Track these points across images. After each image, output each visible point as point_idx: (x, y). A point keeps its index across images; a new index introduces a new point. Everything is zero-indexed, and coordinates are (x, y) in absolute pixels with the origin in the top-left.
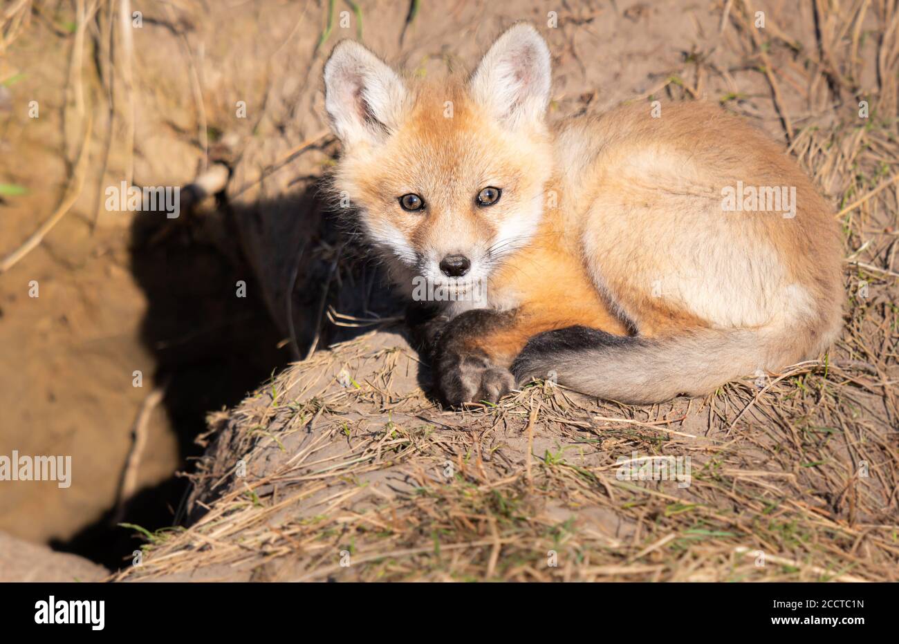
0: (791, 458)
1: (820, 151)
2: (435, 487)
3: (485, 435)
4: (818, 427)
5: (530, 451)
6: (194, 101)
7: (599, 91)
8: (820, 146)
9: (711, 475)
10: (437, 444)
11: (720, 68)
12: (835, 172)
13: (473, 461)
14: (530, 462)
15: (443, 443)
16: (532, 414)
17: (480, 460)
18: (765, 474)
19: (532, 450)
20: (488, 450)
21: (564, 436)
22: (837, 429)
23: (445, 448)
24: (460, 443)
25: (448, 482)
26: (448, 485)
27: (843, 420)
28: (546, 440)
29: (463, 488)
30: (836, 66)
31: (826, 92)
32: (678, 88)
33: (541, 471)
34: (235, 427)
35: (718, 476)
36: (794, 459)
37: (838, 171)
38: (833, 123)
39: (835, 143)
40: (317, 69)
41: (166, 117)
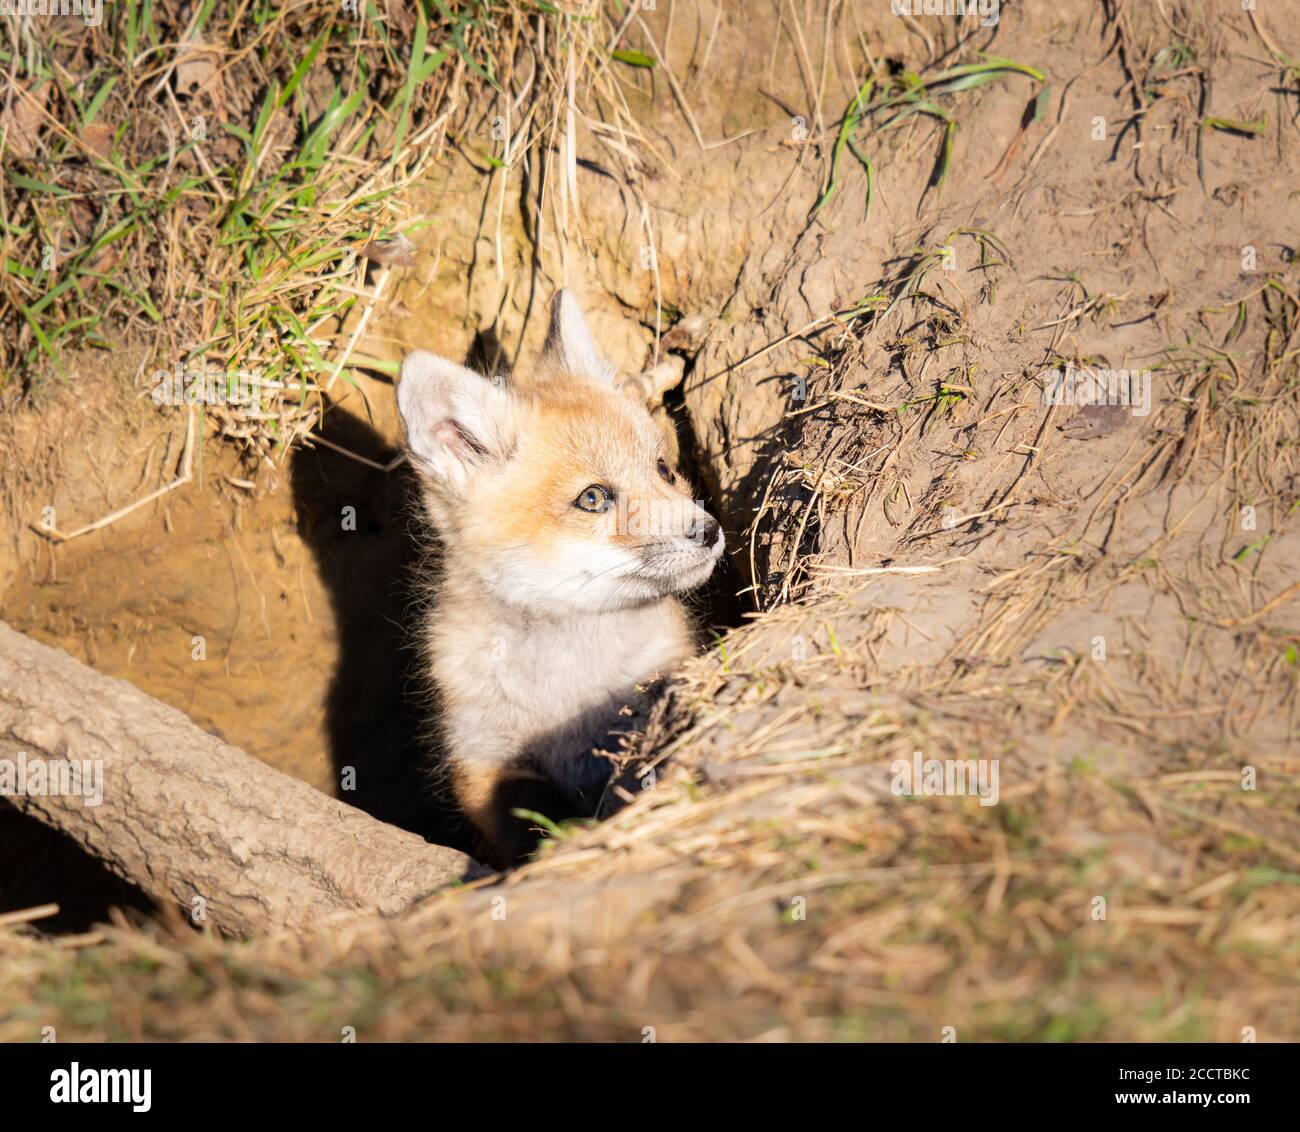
5: (1053, 754)
7: (1175, 293)
14: (1053, 769)
19: (1057, 753)
32: (1279, 296)
33: (1066, 782)
34: (672, 696)
40: (810, 238)
41: (610, 287)
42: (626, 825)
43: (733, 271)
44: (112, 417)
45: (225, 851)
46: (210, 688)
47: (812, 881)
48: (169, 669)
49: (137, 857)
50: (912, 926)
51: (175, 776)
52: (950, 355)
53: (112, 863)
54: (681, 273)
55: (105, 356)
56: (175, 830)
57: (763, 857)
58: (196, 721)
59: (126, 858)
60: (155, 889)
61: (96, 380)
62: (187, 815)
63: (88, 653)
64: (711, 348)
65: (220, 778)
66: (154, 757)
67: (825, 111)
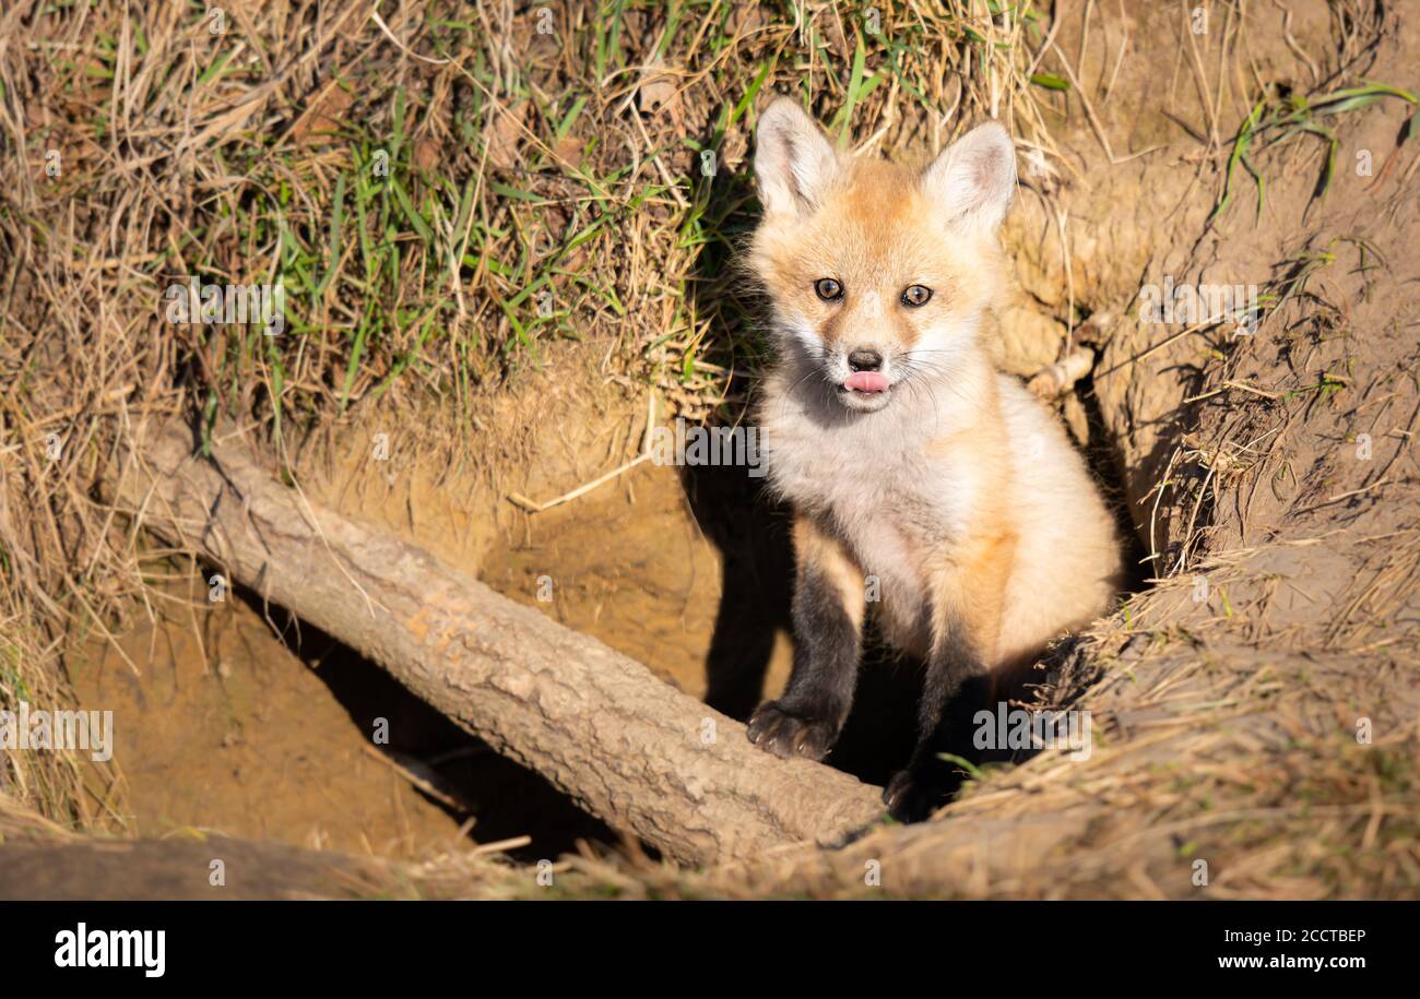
2: (1310, 740)
29: (1340, 743)
34: (1081, 652)
40: (1207, 243)
41: (1028, 286)
42: (1039, 768)
43: (1138, 273)
44: (581, 401)
45: (681, 789)
46: (668, 643)
47: (1206, 819)
48: (631, 626)
49: (601, 794)
50: (1296, 860)
51: (636, 722)
52: (1331, 349)
53: (579, 799)
54: (1092, 274)
55: (574, 346)
56: (635, 770)
57: (1162, 798)
58: (655, 672)
59: (592, 795)
60: (618, 823)
61: (567, 367)
62: (645, 756)
63: (559, 611)
64: (1118, 340)
65: (677, 723)
66: (617, 705)
67: (1221, 129)
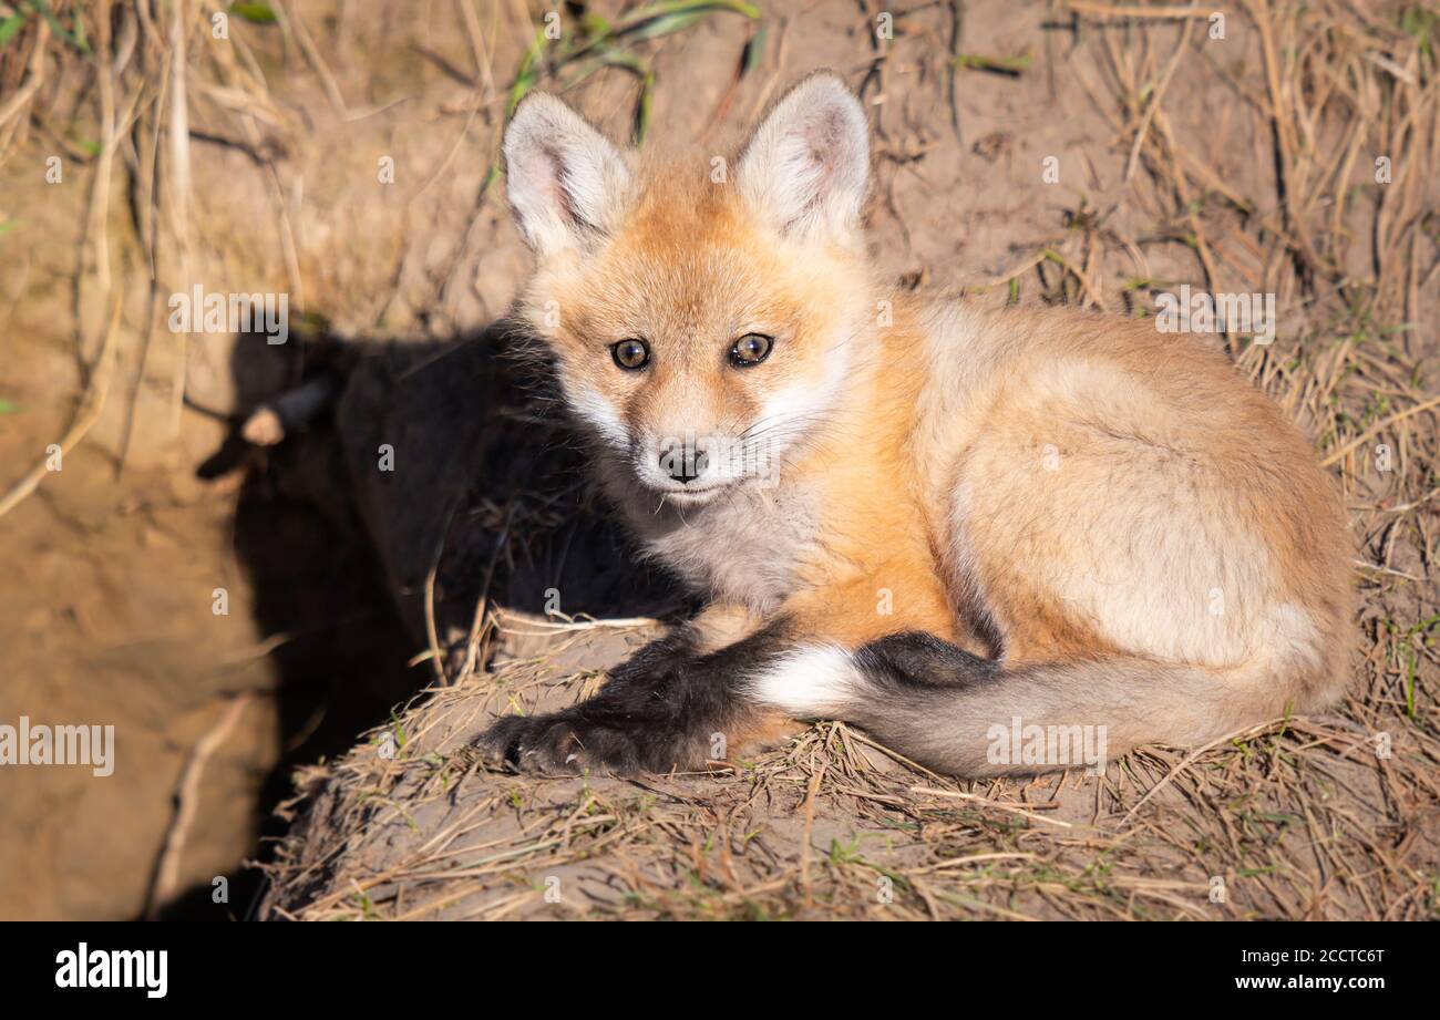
0: (1222, 861)
1: (1280, 373)
2: (656, 894)
3: (736, 812)
4: (1266, 813)
5: (807, 840)
6: (285, 271)
7: (931, 271)
8: (1280, 366)
9: (1094, 885)
10: (659, 825)
11: (1124, 238)
12: (1304, 407)
13: (716, 853)
14: (807, 858)
15: (670, 824)
16: (811, 780)
17: (727, 852)
18: (1180, 885)
19: (811, 838)
20: (740, 836)
21: (863, 817)
22: (1296, 817)
23: (673, 831)
24: (696, 824)
25: (677, 886)
26: (676, 891)
27: (1306, 804)
28: (834, 824)
29: (700, 896)
30: (1308, 240)
31: (1291, 281)
32: (1057, 268)
33: (824, 872)
34: (338, 791)
35: (1105, 887)
36: (1228, 864)
37: (1309, 406)
38: (1301, 330)
39: (1303, 362)
40: (483, 219)
67: (494, 71)
